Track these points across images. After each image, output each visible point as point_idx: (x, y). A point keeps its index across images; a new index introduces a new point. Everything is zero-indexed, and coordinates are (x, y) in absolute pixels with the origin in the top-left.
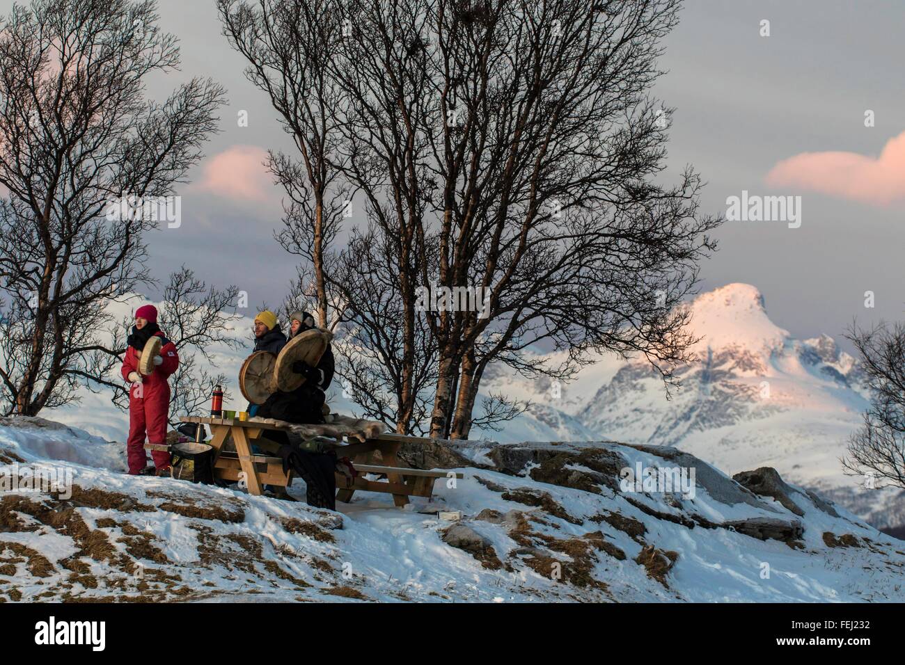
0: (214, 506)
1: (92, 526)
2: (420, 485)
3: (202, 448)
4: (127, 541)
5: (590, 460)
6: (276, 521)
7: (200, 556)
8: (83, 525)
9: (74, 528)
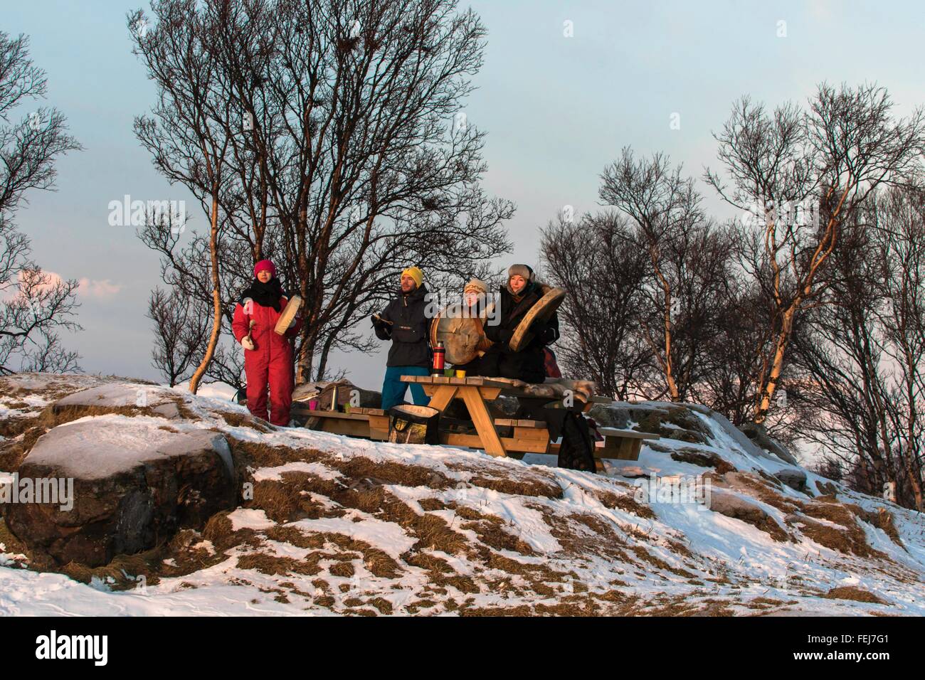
1: (418, 510)
2: (627, 447)
6: (592, 495)
7: (560, 542)
9: (394, 512)
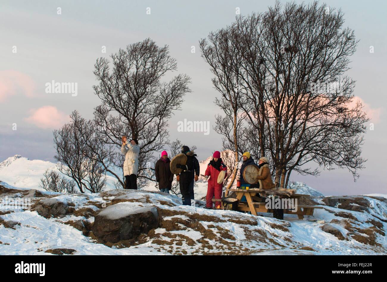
0: (247, 220)
1: (206, 228)
2: (309, 211)
3: (233, 200)
4: (220, 233)
5: (358, 202)
6: (268, 225)
7: (246, 237)
8: (203, 228)
9: (200, 229)
